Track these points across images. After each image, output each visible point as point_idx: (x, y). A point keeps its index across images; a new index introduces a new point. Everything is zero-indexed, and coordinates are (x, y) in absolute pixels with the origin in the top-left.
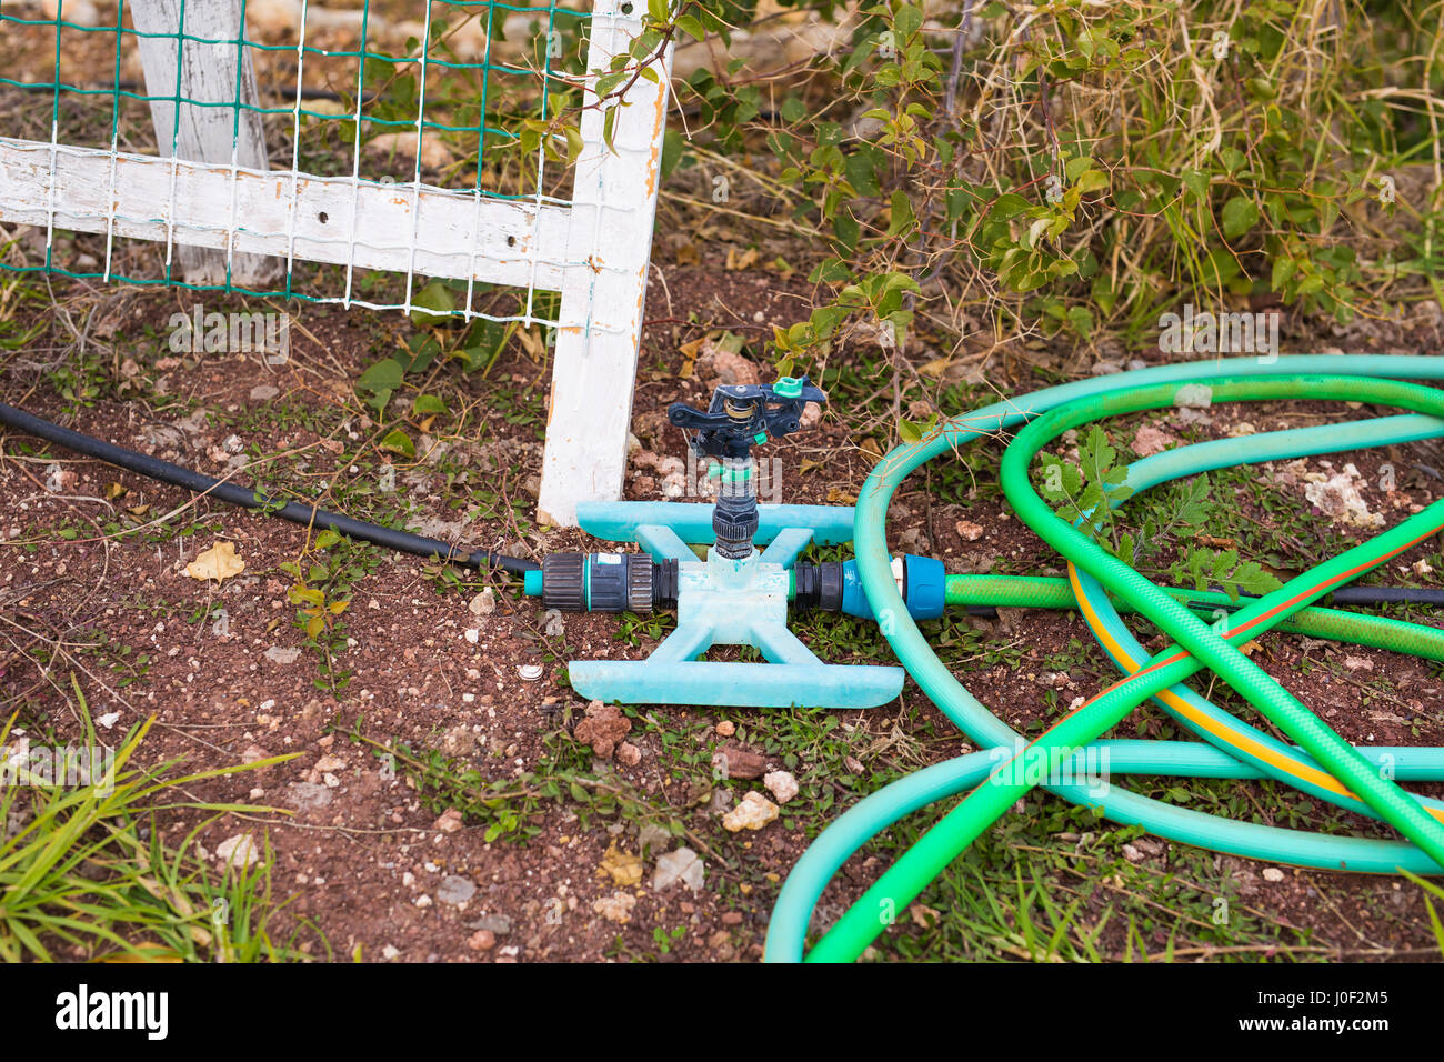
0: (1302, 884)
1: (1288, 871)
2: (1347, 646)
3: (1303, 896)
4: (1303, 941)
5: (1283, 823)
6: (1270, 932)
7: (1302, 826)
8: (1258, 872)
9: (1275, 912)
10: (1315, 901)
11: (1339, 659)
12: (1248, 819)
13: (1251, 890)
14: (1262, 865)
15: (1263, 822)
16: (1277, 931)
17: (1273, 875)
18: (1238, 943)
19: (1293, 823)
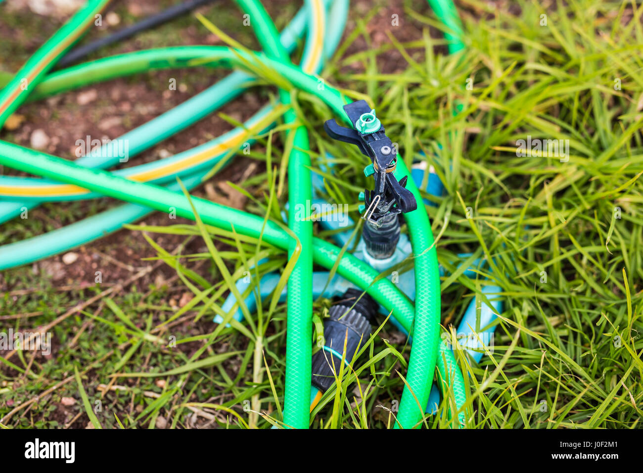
0: (90, 254)
1: (77, 251)
2: (77, 90)
3: (92, 261)
4: (98, 291)
5: (66, 223)
6: (78, 296)
7: (78, 219)
8: (61, 261)
9: (78, 281)
10: (99, 261)
11: (75, 101)
12: (45, 231)
13: (60, 274)
14: (61, 256)
15: (55, 229)
16: (82, 294)
17: (70, 258)
18: (59, 315)
19: (72, 219)
